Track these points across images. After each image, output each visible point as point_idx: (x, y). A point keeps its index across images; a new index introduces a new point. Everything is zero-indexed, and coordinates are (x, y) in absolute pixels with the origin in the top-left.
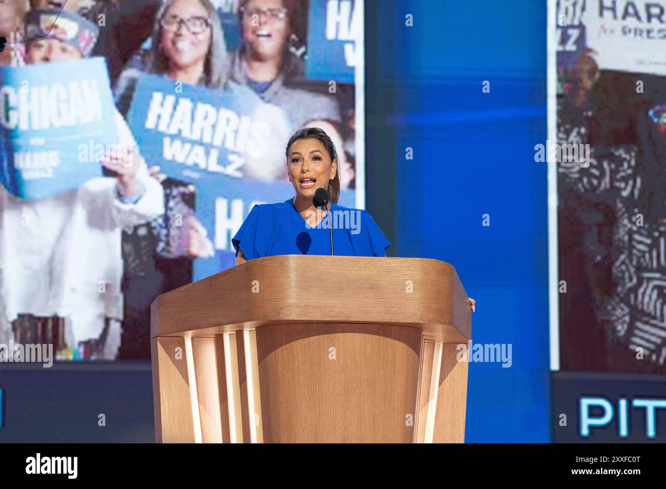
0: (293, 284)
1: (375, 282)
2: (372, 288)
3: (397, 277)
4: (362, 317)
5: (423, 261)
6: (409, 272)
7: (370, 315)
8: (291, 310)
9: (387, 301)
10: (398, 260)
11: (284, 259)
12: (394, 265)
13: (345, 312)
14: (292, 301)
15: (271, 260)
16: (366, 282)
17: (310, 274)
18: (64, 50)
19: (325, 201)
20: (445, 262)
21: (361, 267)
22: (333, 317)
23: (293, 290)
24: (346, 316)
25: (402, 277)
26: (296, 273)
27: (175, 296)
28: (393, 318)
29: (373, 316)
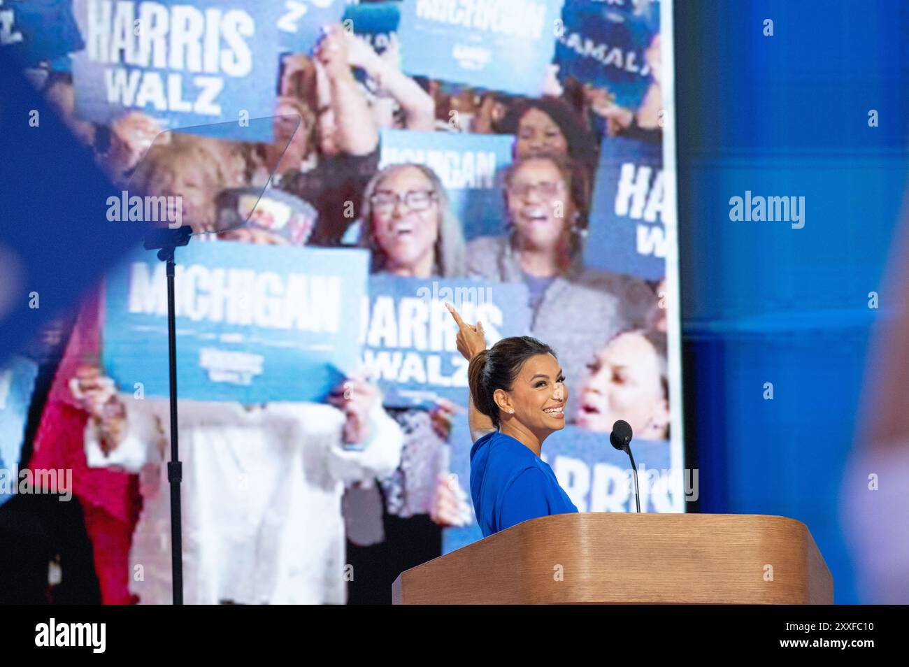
0: (586, 552)
1: (697, 549)
2: (694, 557)
3: (729, 541)
4: (682, 598)
5: (763, 519)
6: (744, 535)
7: (693, 595)
8: (583, 589)
9: (714, 574)
10: (730, 518)
11: (572, 519)
12: (724, 524)
13: (657, 591)
14: (585, 576)
15: (553, 520)
16: (685, 548)
17: (608, 539)
18: (273, 243)
19: (626, 439)
20: (795, 520)
21: (679, 528)
22: (640, 598)
23: (586, 561)
24: (658, 596)
25: (735, 541)
26: (589, 538)
27: (425, 572)
28: (724, 599)
29: (696, 595)
